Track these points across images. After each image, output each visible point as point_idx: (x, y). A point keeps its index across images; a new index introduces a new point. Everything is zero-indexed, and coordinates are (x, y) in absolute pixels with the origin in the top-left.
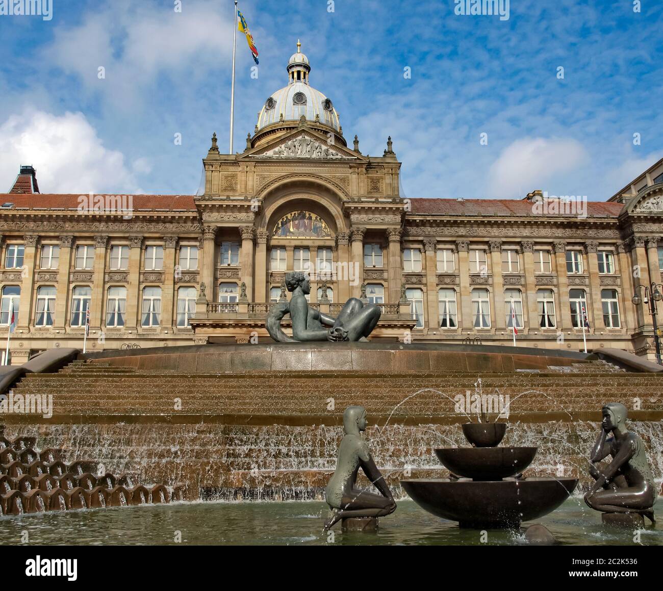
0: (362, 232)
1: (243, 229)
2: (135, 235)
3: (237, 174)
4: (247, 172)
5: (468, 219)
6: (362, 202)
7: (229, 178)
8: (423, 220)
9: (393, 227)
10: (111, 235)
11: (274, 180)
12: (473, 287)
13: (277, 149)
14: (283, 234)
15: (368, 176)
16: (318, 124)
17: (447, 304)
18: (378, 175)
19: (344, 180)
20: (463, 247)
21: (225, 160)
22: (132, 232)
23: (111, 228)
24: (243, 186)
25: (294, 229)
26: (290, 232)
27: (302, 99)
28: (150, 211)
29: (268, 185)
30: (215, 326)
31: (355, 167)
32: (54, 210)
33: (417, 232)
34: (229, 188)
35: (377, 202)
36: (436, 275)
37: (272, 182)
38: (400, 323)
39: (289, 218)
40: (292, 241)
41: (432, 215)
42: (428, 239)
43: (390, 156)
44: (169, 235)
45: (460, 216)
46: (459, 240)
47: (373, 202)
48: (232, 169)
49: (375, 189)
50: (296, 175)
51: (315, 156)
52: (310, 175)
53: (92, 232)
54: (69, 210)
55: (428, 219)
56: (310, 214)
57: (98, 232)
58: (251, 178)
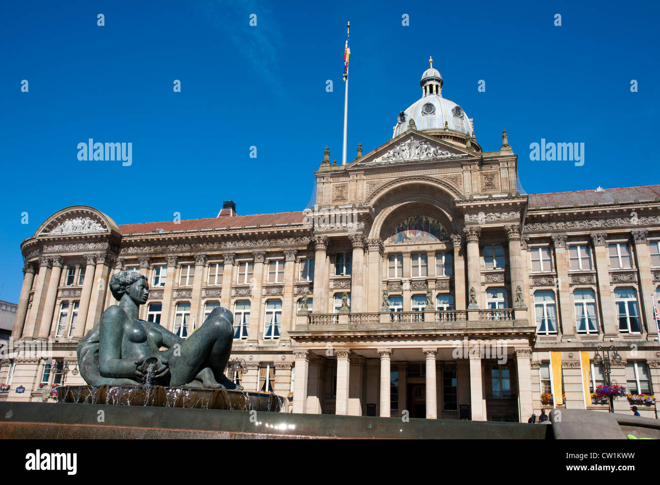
0: (477, 232)
1: (353, 237)
2: (258, 250)
3: (347, 184)
4: (357, 180)
5: (602, 209)
6: (475, 200)
7: (340, 189)
8: (549, 214)
9: (511, 224)
10: (238, 252)
11: (383, 186)
12: (615, 286)
13: (385, 155)
14: (400, 241)
15: (481, 173)
16: (447, 131)
17: (585, 306)
18: (493, 171)
19: (455, 179)
20: (599, 241)
21: (336, 171)
22: (256, 248)
23: (237, 245)
24: (353, 195)
25: (411, 234)
26: (406, 238)
27: (431, 109)
28: (271, 227)
29: (378, 192)
30: (314, 339)
31: (467, 165)
32: (190, 232)
33: (543, 228)
34: (340, 198)
35: (490, 199)
36: (569, 274)
37: (382, 189)
38: (515, 331)
39: (406, 224)
40: (408, 247)
41: (559, 209)
42: (556, 234)
43: (504, 149)
44: (289, 249)
45: (592, 206)
46: (594, 233)
47: (486, 200)
48: (342, 179)
49: (490, 185)
50: (406, 179)
51: (423, 157)
52: (420, 178)
53: (222, 250)
54: (202, 231)
55: (555, 213)
56: (427, 218)
57: (227, 250)
58: (360, 186)
